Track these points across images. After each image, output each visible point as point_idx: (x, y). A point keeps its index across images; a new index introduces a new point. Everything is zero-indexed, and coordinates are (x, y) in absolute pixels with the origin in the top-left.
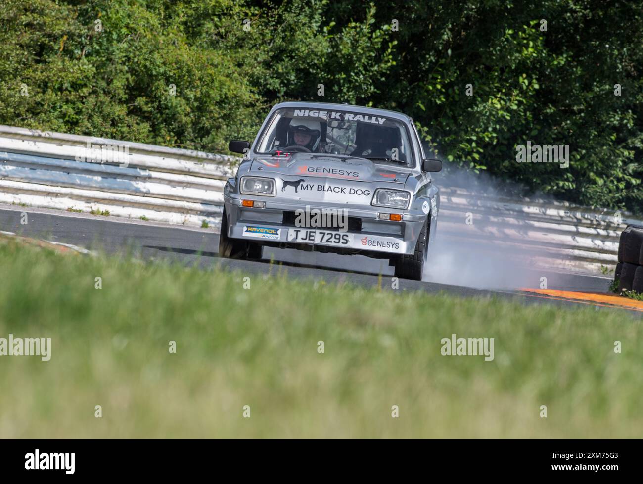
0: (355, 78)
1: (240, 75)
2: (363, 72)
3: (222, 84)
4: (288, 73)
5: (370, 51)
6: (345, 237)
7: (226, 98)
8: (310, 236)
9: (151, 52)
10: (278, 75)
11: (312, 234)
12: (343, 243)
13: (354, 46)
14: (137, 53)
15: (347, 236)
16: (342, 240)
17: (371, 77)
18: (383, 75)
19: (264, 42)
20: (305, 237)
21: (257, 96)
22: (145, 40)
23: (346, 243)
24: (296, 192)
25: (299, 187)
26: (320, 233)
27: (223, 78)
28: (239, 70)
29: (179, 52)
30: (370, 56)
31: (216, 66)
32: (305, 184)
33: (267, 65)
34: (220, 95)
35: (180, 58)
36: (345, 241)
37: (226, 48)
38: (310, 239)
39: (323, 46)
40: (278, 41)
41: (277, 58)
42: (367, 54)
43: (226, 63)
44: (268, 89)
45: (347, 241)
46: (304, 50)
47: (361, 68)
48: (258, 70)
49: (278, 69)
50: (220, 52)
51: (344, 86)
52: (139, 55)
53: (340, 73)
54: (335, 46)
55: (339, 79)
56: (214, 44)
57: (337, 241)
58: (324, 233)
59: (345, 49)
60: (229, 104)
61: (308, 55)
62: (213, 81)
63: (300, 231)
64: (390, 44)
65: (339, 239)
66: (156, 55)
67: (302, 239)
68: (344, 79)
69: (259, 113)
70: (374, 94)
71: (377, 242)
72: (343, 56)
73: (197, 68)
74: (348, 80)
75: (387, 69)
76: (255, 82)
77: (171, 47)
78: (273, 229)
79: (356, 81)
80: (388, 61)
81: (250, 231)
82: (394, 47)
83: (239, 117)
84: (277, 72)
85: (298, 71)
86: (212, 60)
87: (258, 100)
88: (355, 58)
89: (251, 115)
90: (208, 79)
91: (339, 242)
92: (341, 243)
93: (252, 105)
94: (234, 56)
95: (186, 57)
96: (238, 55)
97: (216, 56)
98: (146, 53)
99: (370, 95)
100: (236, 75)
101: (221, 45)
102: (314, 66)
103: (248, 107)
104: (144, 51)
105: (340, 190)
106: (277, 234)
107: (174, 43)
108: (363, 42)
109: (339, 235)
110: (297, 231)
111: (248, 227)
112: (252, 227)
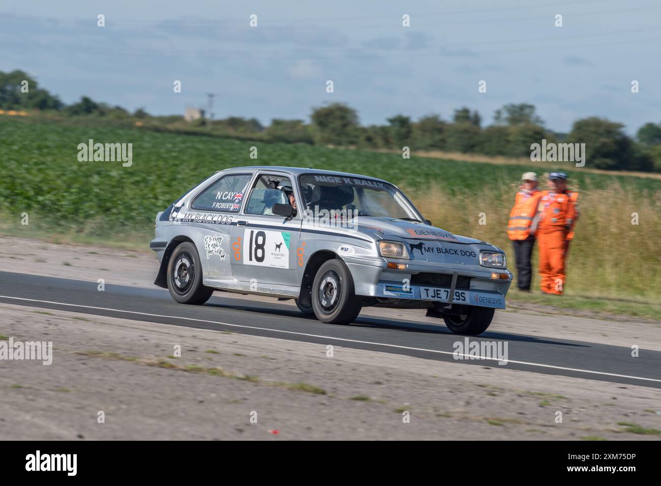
6: (463, 295)
8: (438, 294)
11: (438, 292)
15: (464, 294)
16: (461, 298)
20: (434, 296)
23: (465, 300)
24: (422, 254)
26: (445, 291)
36: (463, 299)
38: (438, 297)
45: (465, 298)
57: (458, 298)
58: (448, 292)
63: (428, 290)
65: (459, 296)
67: (432, 296)
71: (485, 299)
81: (389, 290)
91: (459, 300)
92: (461, 300)
105: (454, 252)
106: (411, 293)
109: (458, 293)
110: (427, 290)
111: (387, 286)
112: (391, 287)
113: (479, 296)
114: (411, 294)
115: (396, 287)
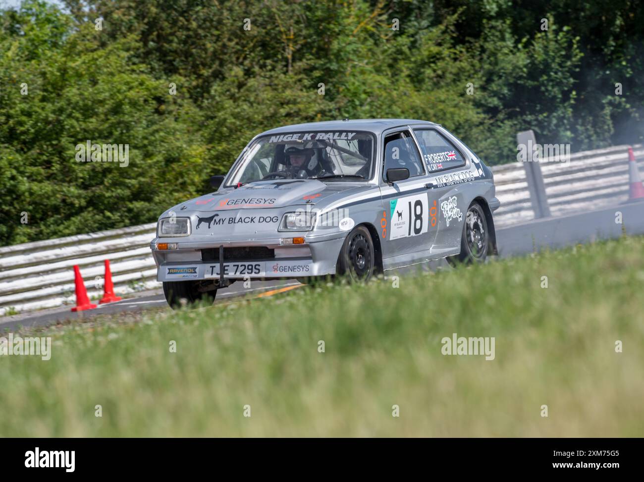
0: (556, 76)
1: (464, 102)
2: (560, 69)
3: (452, 114)
4: (501, 89)
5: (560, 51)
6: (257, 267)
7: (460, 124)
8: (224, 270)
9: (390, 107)
10: (495, 94)
11: (226, 268)
12: (255, 273)
13: (546, 52)
14: (379, 111)
15: (259, 265)
16: (254, 270)
17: (568, 72)
18: (576, 66)
19: (476, 72)
21: (482, 116)
22: (382, 99)
23: (259, 273)
24: (209, 228)
25: (213, 222)
26: (234, 266)
27: (452, 110)
28: (462, 99)
29: (411, 100)
30: (561, 55)
31: (443, 102)
32: (217, 218)
33: (483, 88)
34: (454, 123)
35: (414, 104)
36: (257, 271)
37: (448, 85)
38: (224, 274)
39: (522, 59)
40: (486, 66)
41: (489, 80)
42: (558, 54)
43: (451, 97)
44: (490, 107)
45: (259, 270)
46: (509, 67)
47: (558, 67)
48: (479, 95)
49: (493, 88)
50: (443, 90)
51: (548, 85)
52: (381, 112)
53: (542, 76)
54: (531, 57)
55: (543, 81)
56: (436, 85)
57: (250, 271)
58: (238, 266)
59: (540, 57)
60: (463, 128)
61: (514, 70)
62: (445, 114)
63: (215, 267)
64: (574, 41)
65: (252, 269)
66: (394, 108)
67: (218, 274)
68: (546, 80)
69: (489, 128)
70: (574, 84)
71: (288, 268)
72: (540, 62)
73: (430, 108)
74: (550, 80)
75: (578, 61)
76: (477, 104)
77: (405, 98)
78: (191, 268)
79: (556, 78)
80: (576, 55)
81: (172, 273)
82: (578, 42)
83: (474, 136)
84: (493, 92)
85: (509, 85)
86: (439, 98)
87: (485, 118)
88: (550, 61)
89: (482, 132)
90: (440, 114)
91: (251, 273)
92: (253, 273)
93: (481, 123)
94: (455, 89)
95: (418, 102)
96: (458, 88)
97: (442, 94)
98: (386, 109)
99: (571, 86)
100: (461, 104)
101: (442, 84)
102: (521, 77)
103: (478, 126)
104: (384, 107)
105: (250, 220)
106: (195, 272)
107: (405, 94)
108: (552, 45)
109: (252, 266)
110: (213, 267)
111: (169, 269)
112: (173, 269)
113: (279, 266)
114: (195, 274)
115: (178, 269)
